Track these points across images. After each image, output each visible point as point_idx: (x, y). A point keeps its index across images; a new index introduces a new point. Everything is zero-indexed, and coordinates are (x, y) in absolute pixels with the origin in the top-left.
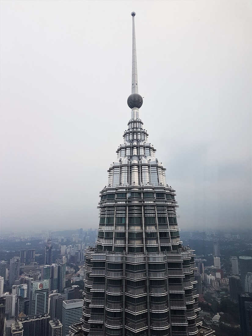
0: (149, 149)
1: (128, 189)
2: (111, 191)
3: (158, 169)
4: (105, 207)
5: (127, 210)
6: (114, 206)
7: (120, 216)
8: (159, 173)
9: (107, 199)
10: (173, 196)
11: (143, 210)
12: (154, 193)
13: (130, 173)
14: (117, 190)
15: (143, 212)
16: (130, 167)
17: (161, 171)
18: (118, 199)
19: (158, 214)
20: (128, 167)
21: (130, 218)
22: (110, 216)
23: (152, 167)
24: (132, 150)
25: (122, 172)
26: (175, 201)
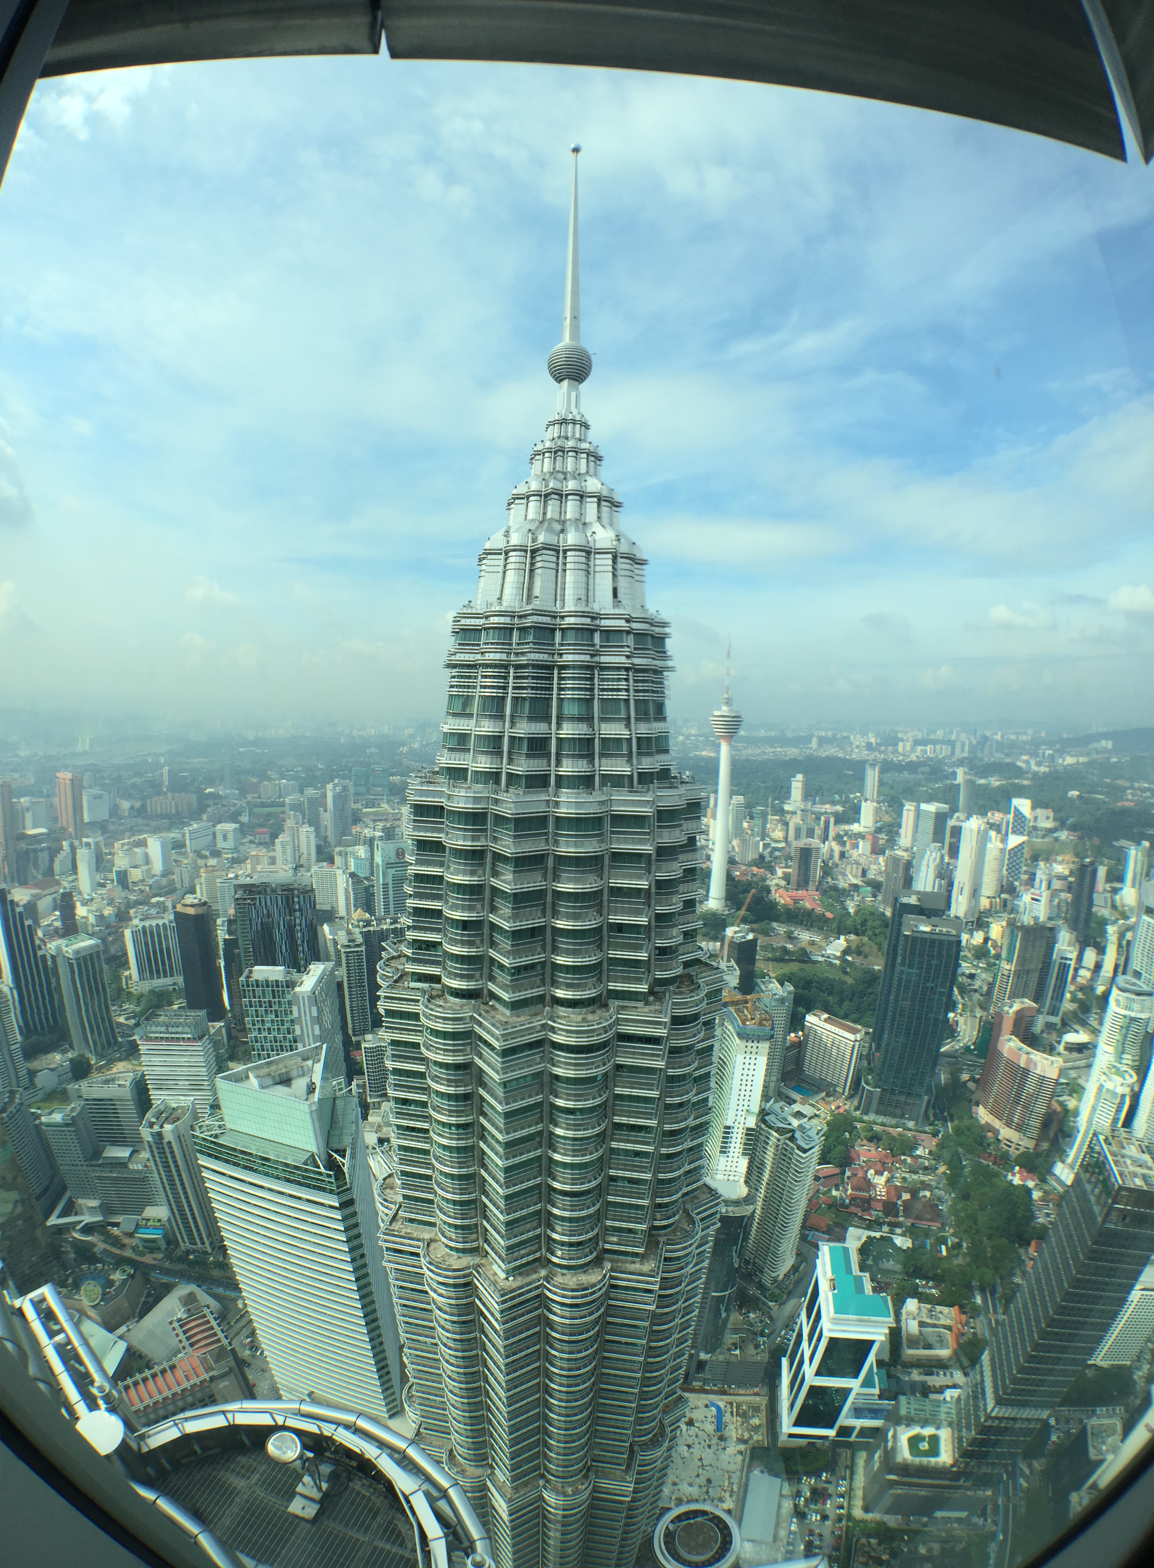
0: (595, 500)
5: (511, 678)
6: (476, 665)
8: (620, 573)
10: (659, 641)
11: (556, 679)
12: (596, 630)
14: (487, 618)
17: (628, 567)
20: (526, 551)
23: (597, 556)
24: (545, 502)
25: (509, 566)
26: (665, 652)
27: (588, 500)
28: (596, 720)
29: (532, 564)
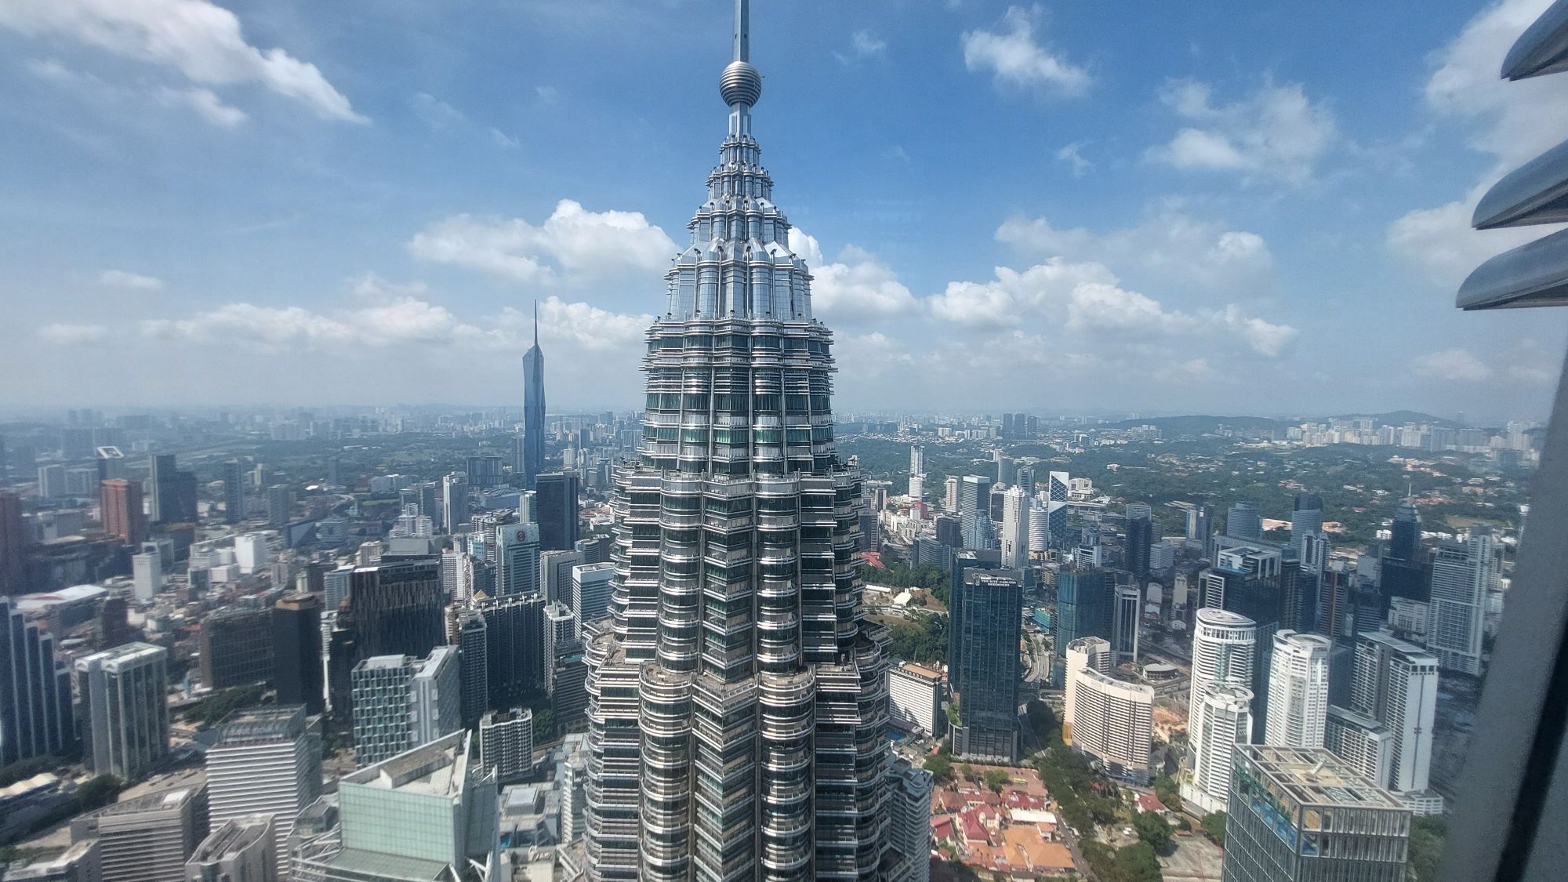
0: (772, 222)
1: (718, 327)
2: (674, 331)
3: (794, 276)
4: (656, 370)
5: (713, 378)
6: (679, 368)
7: (694, 391)
8: (795, 287)
9: (663, 351)
10: (825, 346)
11: (750, 379)
12: (782, 338)
13: (722, 284)
14: (687, 327)
15: (750, 384)
16: (722, 270)
17: (800, 282)
18: (691, 349)
19: (787, 388)
20: (717, 267)
21: (719, 397)
22: (672, 391)
23: (777, 272)
24: (729, 223)
25: (702, 281)
26: (829, 356)
27: (765, 221)
28: (784, 414)
29: (723, 279)
